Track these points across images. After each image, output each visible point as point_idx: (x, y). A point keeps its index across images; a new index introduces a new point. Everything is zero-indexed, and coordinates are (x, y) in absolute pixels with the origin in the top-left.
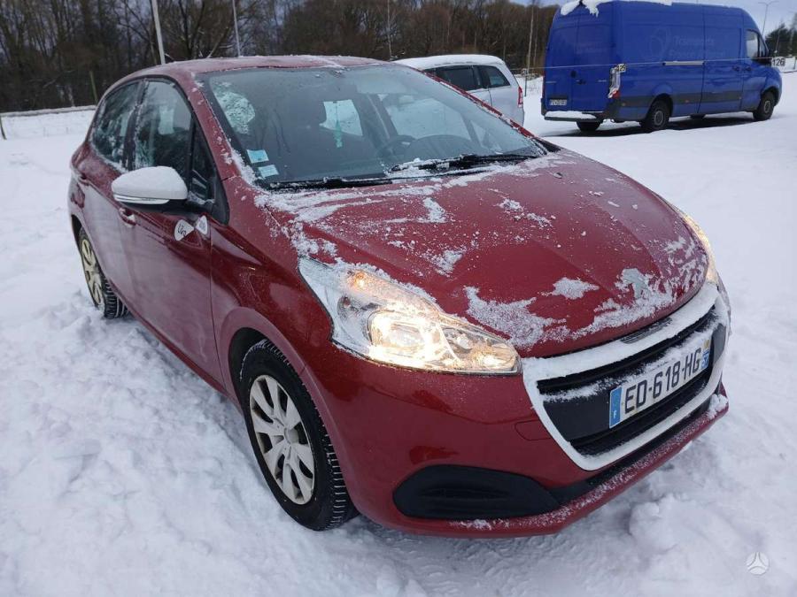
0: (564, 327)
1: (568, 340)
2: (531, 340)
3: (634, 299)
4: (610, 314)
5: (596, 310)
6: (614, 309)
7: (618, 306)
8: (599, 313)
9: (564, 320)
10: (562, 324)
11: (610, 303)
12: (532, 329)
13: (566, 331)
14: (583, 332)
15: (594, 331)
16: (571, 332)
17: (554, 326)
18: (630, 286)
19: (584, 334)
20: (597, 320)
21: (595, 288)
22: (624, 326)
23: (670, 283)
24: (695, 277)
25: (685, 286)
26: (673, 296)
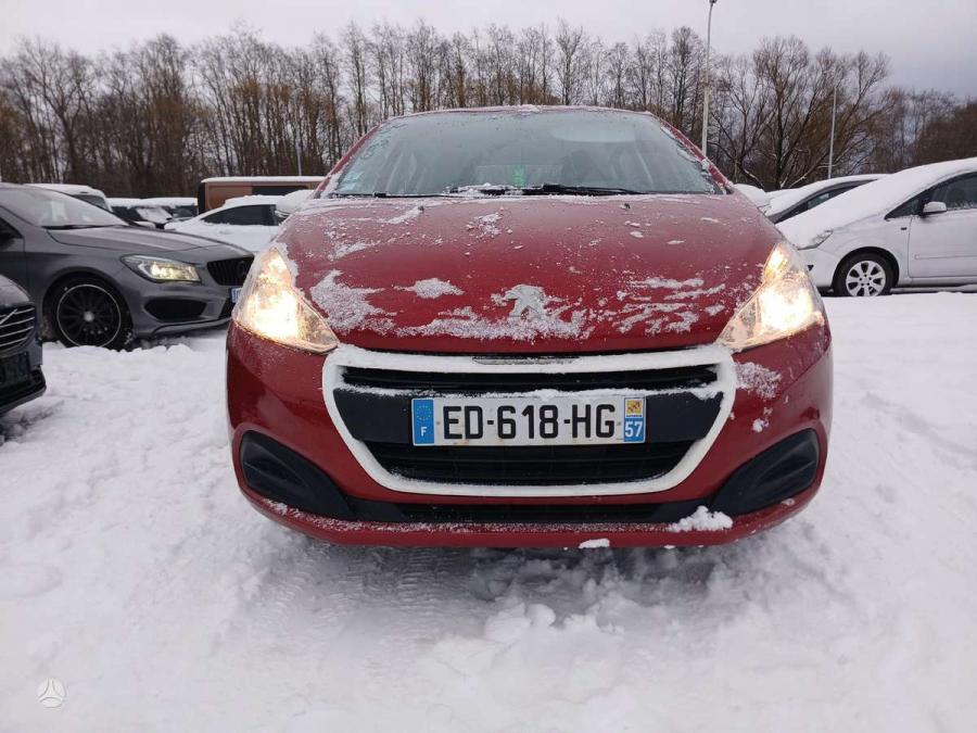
0: (389, 321)
1: (391, 335)
2: (347, 324)
3: (508, 315)
4: (457, 322)
5: (441, 313)
6: (466, 318)
7: (474, 316)
8: (442, 318)
9: (394, 314)
10: (389, 317)
11: (467, 311)
12: (353, 314)
13: (390, 324)
14: (411, 331)
15: (426, 333)
16: (396, 327)
17: (380, 316)
18: (510, 301)
19: (413, 334)
20: (436, 323)
21: (459, 292)
22: (472, 339)
23: (588, 314)
24: (659, 321)
25: (622, 325)
26: (583, 329)
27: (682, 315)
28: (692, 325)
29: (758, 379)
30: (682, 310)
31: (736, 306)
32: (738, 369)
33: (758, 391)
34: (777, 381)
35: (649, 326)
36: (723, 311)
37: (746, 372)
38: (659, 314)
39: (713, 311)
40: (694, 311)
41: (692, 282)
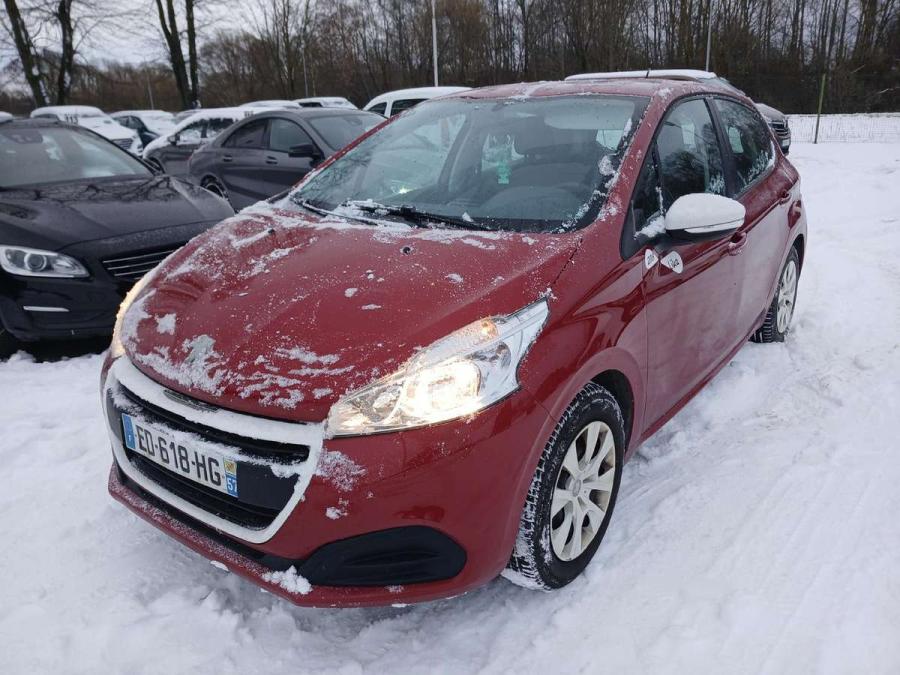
3: (183, 361)
4: (157, 357)
5: (155, 348)
7: (167, 356)
8: (155, 352)
9: (139, 340)
11: (166, 350)
17: (134, 340)
18: (190, 349)
20: (150, 356)
21: (174, 333)
22: (161, 375)
23: (225, 375)
24: (271, 394)
25: (243, 391)
26: (219, 387)
27: (291, 392)
28: (298, 404)
29: (338, 470)
30: (294, 387)
31: (343, 393)
32: (323, 454)
33: (334, 481)
34: (359, 476)
35: (262, 397)
36: (329, 395)
37: (328, 460)
38: (274, 387)
39: (319, 393)
40: (303, 390)
41: (325, 359)
